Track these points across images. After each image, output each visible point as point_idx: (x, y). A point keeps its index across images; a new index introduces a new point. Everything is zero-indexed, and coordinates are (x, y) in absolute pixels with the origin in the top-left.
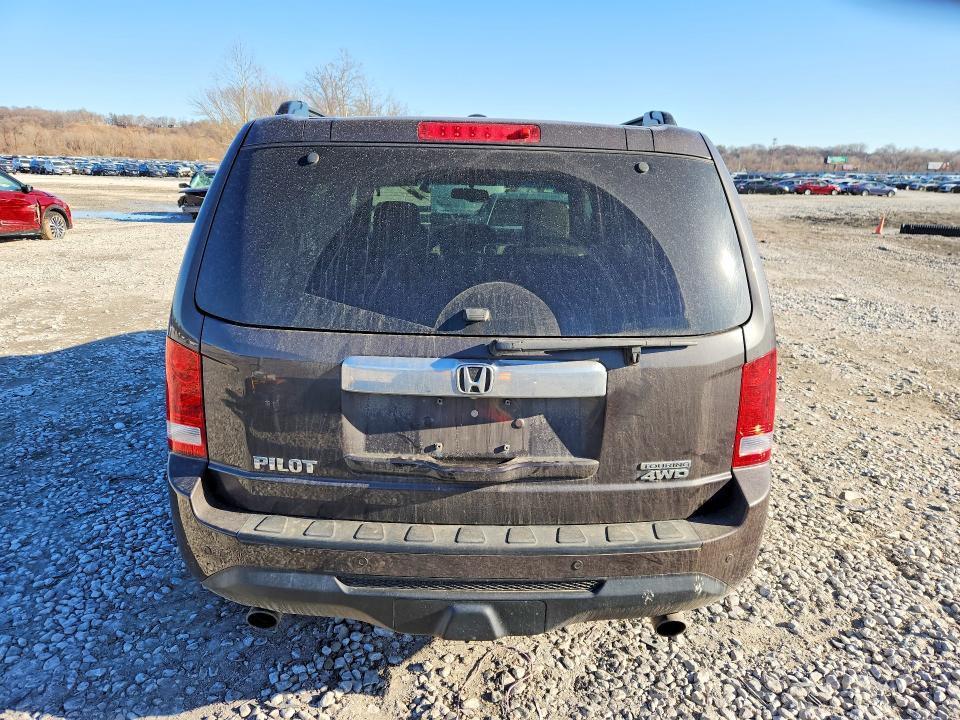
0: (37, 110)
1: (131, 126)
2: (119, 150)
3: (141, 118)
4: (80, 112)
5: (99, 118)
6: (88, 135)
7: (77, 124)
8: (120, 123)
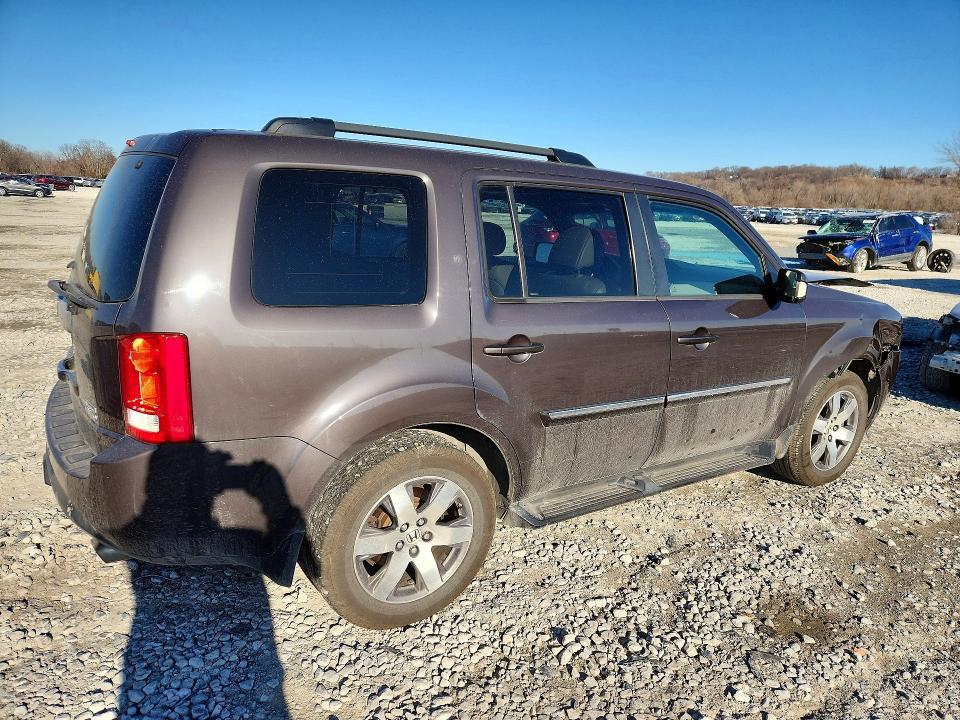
0: (811, 167)
1: (898, 177)
2: (875, 202)
3: (911, 170)
4: (851, 166)
5: (867, 172)
6: (850, 188)
7: (845, 178)
8: (886, 175)
